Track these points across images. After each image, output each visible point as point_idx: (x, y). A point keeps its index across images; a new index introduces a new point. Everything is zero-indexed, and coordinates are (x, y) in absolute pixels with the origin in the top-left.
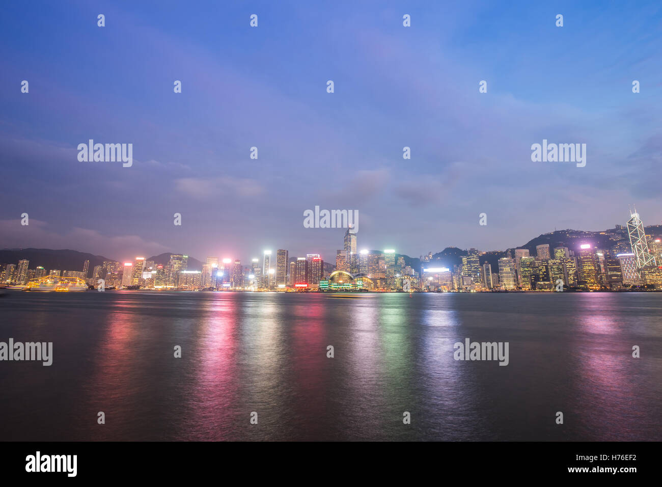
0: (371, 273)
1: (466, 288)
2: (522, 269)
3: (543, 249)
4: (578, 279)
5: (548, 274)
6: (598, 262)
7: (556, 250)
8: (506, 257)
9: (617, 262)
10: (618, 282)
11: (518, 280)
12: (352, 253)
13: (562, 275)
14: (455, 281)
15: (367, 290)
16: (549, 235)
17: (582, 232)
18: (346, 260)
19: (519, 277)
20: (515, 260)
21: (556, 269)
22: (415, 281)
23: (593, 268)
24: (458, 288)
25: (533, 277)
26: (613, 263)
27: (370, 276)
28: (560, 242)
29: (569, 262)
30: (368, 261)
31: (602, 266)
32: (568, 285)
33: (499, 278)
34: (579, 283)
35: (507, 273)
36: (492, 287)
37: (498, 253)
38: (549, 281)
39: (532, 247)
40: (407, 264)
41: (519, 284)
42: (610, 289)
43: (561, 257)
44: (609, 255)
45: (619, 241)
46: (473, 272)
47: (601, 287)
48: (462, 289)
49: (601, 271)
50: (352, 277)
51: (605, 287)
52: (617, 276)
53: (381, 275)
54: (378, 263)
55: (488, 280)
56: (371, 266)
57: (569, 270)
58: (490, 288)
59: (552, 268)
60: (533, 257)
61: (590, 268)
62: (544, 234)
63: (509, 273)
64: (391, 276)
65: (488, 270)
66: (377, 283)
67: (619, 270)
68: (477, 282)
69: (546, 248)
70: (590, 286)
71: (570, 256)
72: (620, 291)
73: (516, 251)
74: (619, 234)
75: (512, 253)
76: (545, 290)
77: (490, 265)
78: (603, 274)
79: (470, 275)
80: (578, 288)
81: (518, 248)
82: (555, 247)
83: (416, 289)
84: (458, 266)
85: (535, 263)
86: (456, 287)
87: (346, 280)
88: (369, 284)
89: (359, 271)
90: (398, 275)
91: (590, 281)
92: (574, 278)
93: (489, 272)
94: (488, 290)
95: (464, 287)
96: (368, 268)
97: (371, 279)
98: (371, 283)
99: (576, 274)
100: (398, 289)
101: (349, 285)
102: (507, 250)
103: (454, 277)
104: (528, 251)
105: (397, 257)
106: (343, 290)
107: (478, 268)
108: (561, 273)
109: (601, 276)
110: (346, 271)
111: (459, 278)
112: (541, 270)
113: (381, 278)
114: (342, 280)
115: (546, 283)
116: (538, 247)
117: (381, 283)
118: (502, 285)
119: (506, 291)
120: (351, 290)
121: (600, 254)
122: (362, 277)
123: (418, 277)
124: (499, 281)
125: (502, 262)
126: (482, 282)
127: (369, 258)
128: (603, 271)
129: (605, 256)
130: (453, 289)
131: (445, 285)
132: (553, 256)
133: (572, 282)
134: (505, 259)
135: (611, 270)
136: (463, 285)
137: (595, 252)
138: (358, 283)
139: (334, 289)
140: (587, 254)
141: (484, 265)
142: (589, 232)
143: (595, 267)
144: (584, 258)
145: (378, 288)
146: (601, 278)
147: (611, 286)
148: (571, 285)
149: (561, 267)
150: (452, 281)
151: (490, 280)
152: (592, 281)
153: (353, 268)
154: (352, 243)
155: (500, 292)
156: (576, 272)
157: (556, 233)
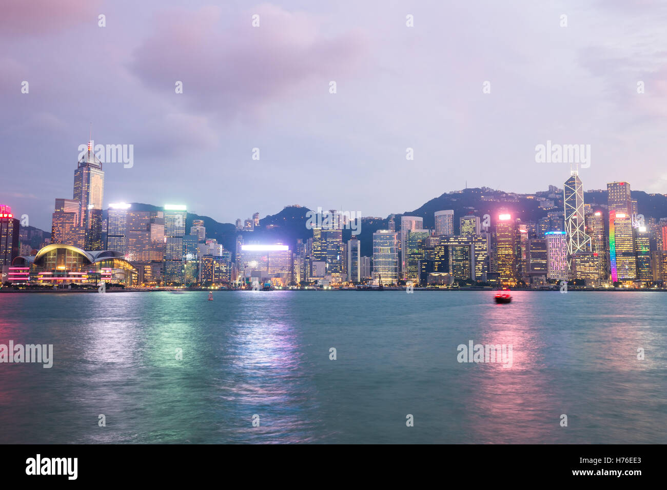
0: (132, 250)
1: (316, 282)
2: (409, 250)
3: (445, 216)
4: (488, 271)
5: (447, 260)
6: (519, 242)
7: (462, 220)
8: (387, 228)
9: (544, 245)
10: (541, 275)
11: (400, 270)
12: (90, 207)
13: (467, 262)
14: (297, 270)
15: (122, 286)
16: (455, 195)
17: (503, 193)
18: (75, 222)
19: (403, 264)
20: (400, 234)
21: (459, 253)
22: (223, 269)
23: (511, 252)
24: (302, 283)
25: (425, 265)
26: (539, 244)
27: (129, 257)
28: (470, 208)
29: (479, 241)
30: (128, 226)
31: (524, 249)
32: (473, 279)
33: (371, 264)
34: (490, 276)
35: (385, 256)
36: (359, 281)
37: (374, 220)
38: (447, 271)
39: (427, 213)
40: (210, 235)
41: (401, 276)
42: (530, 286)
43: (468, 233)
44: (534, 233)
45: (551, 210)
46: (330, 252)
47: (518, 283)
48: (308, 284)
49: (521, 258)
50: (90, 258)
51: (524, 283)
52: (540, 265)
53: (154, 256)
54: (149, 230)
55: (354, 268)
56: (133, 236)
57: (478, 254)
58: (355, 283)
59: (454, 250)
60: (427, 231)
61: (507, 252)
62: (448, 192)
63: (389, 256)
64: (175, 257)
65: (354, 250)
66: (145, 272)
67: (544, 256)
68: (336, 271)
69: (449, 216)
70: (505, 281)
71: (482, 231)
72: (542, 289)
73: (403, 218)
74: (551, 199)
75: (396, 222)
76: (440, 287)
77: (359, 241)
78: (524, 262)
79: (324, 259)
80: (488, 284)
81: (407, 214)
82: (462, 216)
83: (224, 283)
84: (305, 242)
85: (429, 241)
86: (298, 279)
87: (75, 265)
88: (127, 273)
89: (106, 247)
90: (189, 256)
91: (505, 272)
92: (483, 267)
93: (357, 255)
94: (351, 286)
95: (312, 280)
96: (128, 241)
97: (131, 263)
98: (132, 272)
99: (487, 261)
100: (187, 284)
101: (80, 276)
102: (389, 218)
103: (296, 262)
104: (421, 219)
105: (191, 220)
106: (66, 286)
107: (338, 247)
108: (467, 259)
109: (520, 266)
110: (76, 245)
111: (305, 265)
112: (438, 253)
113: (153, 261)
114: (64, 264)
115: (443, 274)
116: (437, 214)
117: (153, 272)
118: (375, 278)
119: (381, 288)
120: (86, 286)
121: (523, 230)
122: (112, 260)
123: (229, 260)
124: (372, 269)
125: (380, 237)
126: (343, 272)
127: (129, 219)
128: (524, 257)
129: (530, 233)
130: (293, 283)
131: (278, 276)
132: (457, 231)
133: (479, 274)
134: (384, 231)
135: (535, 256)
136: (311, 276)
137: (516, 226)
138: (102, 272)
139: (44, 284)
140: (506, 229)
141: (349, 242)
142: (512, 193)
143: (514, 251)
144: (502, 236)
145: (145, 281)
146: (520, 269)
147: (531, 282)
148: (479, 278)
149: (467, 249)
150: (292, 268)
151: (357, 268)
152: (508, 272)
153: (91, 240)
154: (92, 185)
155: (370, 289)
156: (488, 258)
157: (467, 191)
